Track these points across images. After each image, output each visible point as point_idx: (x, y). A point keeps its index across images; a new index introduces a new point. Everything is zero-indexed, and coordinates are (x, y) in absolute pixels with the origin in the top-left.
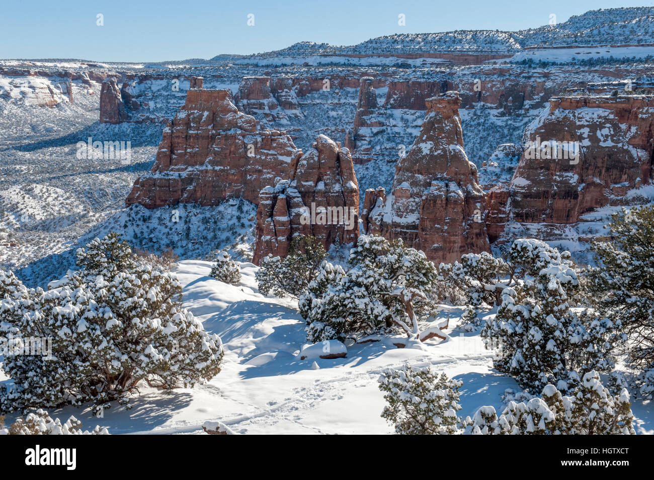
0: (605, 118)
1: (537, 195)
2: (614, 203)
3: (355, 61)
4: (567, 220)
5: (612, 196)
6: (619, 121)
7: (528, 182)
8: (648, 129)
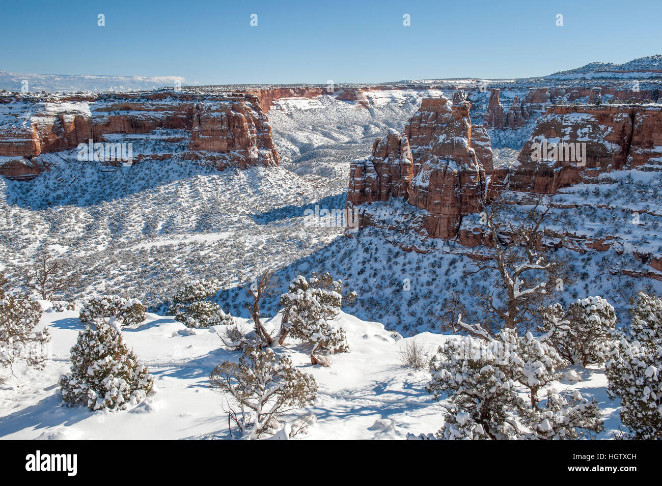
0: (587, 120)
1: (525, 173)
2: (587, 182)
3: (619, 75)
4: (545, 191)
5: (586, 177)
6: (599, 123)
7: (520, 164)
8: (621, 129)
